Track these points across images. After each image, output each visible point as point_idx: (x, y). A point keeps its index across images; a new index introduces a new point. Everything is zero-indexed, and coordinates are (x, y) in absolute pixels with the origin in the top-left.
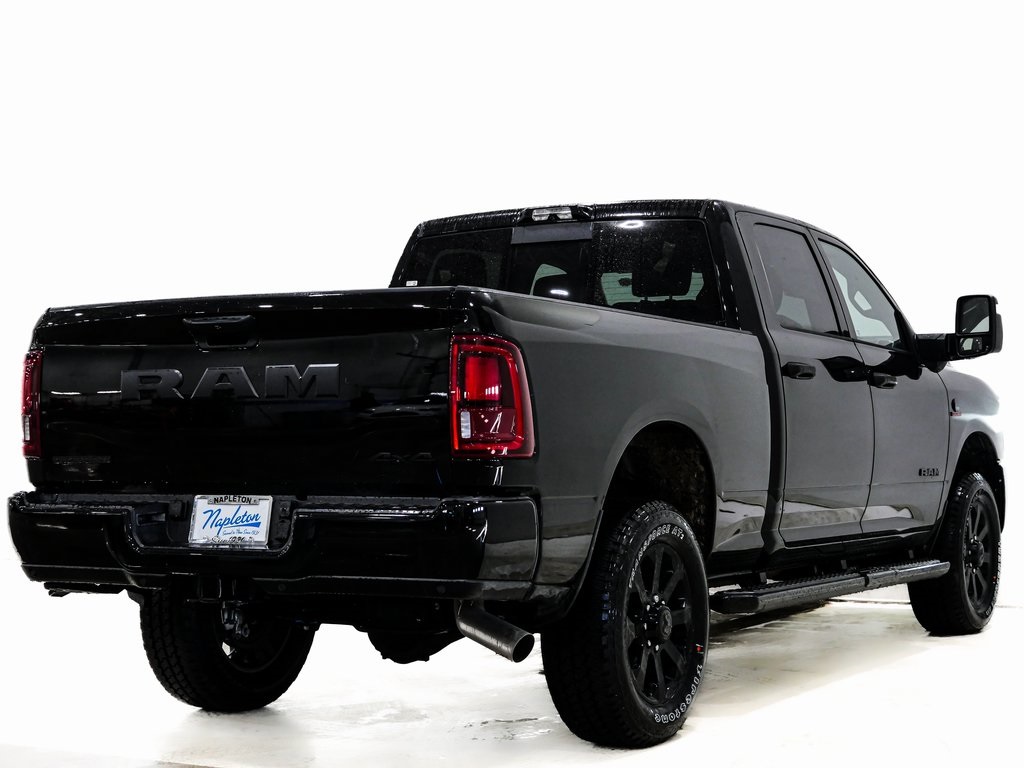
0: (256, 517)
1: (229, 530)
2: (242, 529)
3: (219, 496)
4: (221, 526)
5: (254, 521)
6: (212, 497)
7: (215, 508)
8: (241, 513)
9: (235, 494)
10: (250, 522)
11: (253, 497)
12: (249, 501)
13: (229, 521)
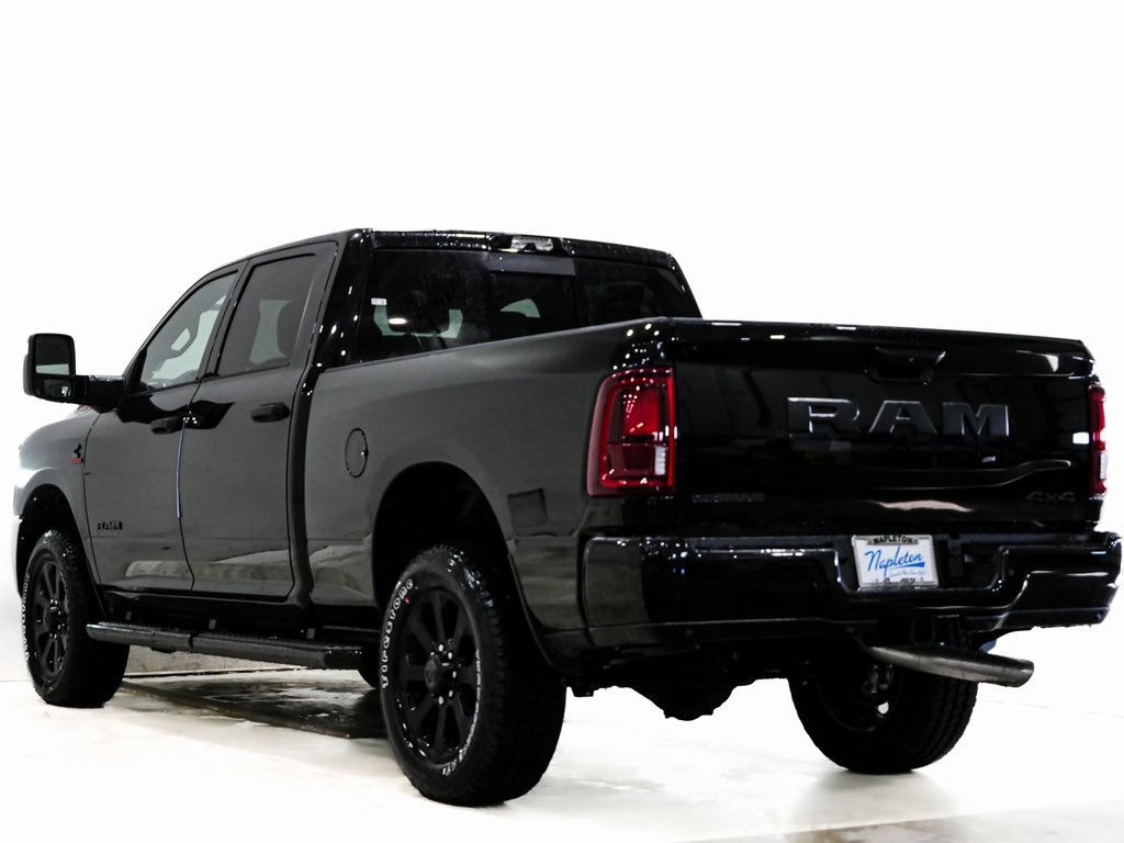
0: (918, 556)
1: (895, 572)
2: (908, 569)
3: (879, 537)
4: (886, 567)
5: (917, 561)
6: (873, 537)
7: (875, 548)
8: (902, 553)
9: (894, 534)
10: (914, 562)
11: (914, 537)
12: (910, 541)
13: (892, 563)
